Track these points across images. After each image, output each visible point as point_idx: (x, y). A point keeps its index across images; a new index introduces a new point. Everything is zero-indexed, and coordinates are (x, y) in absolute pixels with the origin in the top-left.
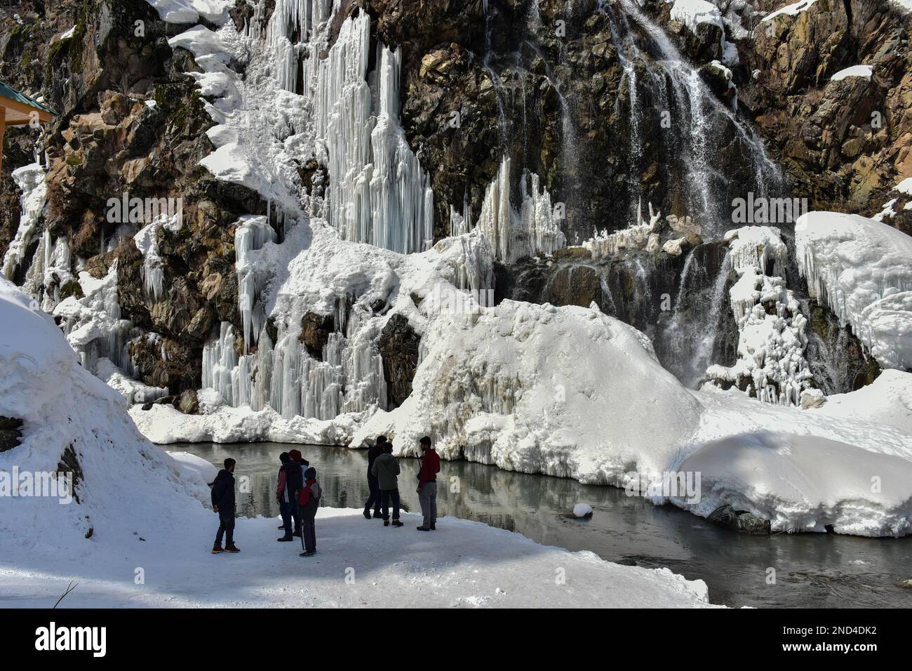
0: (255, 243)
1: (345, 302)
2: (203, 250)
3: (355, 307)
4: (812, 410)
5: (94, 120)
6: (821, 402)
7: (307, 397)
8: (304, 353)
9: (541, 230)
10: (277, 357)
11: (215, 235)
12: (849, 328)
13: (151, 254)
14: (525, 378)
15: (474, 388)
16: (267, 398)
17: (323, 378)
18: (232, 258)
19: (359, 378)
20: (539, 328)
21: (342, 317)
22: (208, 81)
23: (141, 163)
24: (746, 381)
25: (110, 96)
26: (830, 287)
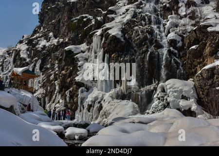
0: (82, 92)
1: (94, 102)
2: (75, 94)
5: (63, 72)
13: (68, 95)
18: (78, 95)
22: (79, 63)
23: (70, 79)
25: (66, 67)
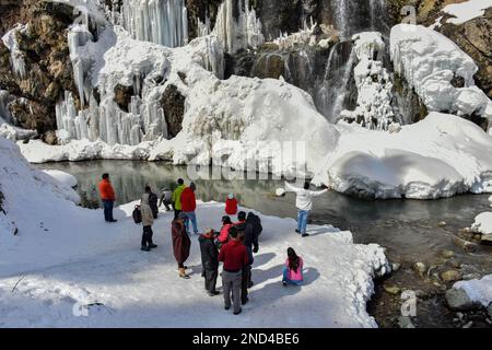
1: (139, 79)
2: (48, 47)
3: (145, 80)
4: (394, 134)
6: (399, 129)
7: (121, 133)
8: (118, 108)
9: (251, 33)
10: (102, 111)
11: (54, 37)
12: (413, 89)
14: (245, 120)
15: (218, 126)
16: (98, 135)
17: (130, 122)
18: (67, 52)
19: (151, 121)
20: (253, 92)
21: (138, 87)
24: (361, 118)
26: (406, 67)
